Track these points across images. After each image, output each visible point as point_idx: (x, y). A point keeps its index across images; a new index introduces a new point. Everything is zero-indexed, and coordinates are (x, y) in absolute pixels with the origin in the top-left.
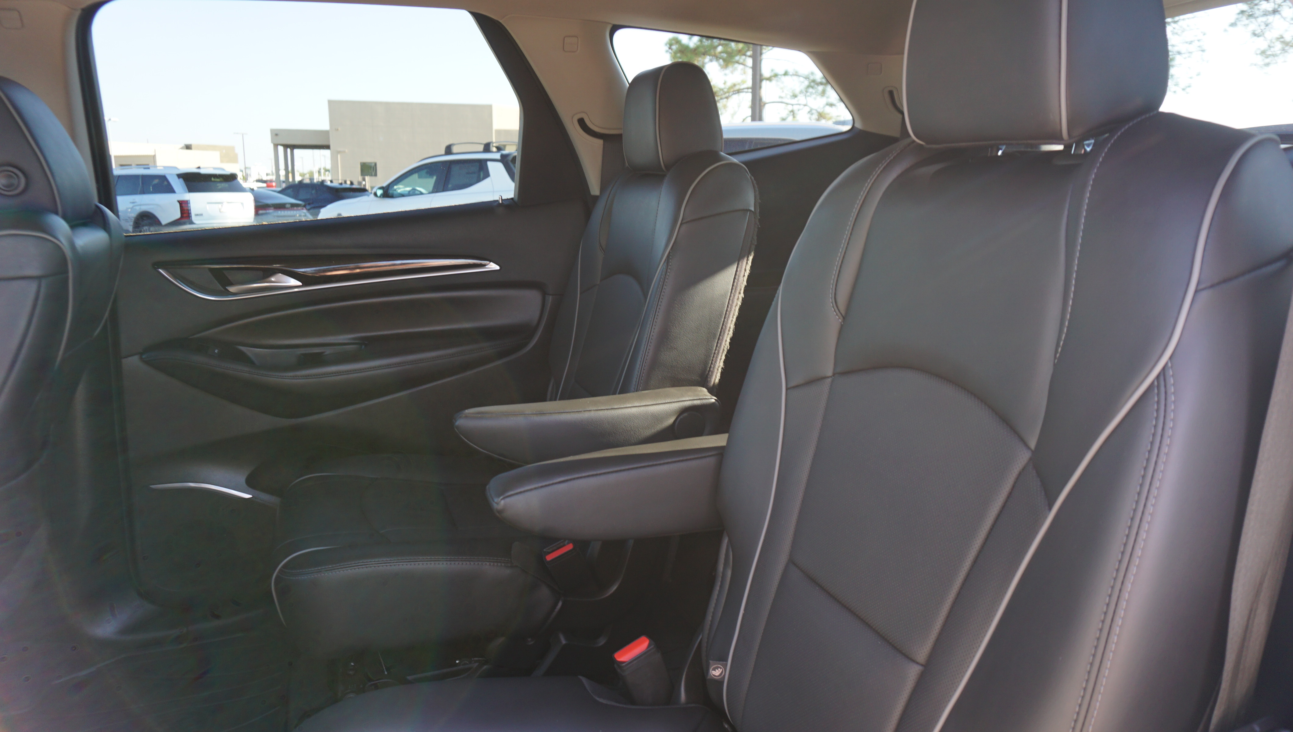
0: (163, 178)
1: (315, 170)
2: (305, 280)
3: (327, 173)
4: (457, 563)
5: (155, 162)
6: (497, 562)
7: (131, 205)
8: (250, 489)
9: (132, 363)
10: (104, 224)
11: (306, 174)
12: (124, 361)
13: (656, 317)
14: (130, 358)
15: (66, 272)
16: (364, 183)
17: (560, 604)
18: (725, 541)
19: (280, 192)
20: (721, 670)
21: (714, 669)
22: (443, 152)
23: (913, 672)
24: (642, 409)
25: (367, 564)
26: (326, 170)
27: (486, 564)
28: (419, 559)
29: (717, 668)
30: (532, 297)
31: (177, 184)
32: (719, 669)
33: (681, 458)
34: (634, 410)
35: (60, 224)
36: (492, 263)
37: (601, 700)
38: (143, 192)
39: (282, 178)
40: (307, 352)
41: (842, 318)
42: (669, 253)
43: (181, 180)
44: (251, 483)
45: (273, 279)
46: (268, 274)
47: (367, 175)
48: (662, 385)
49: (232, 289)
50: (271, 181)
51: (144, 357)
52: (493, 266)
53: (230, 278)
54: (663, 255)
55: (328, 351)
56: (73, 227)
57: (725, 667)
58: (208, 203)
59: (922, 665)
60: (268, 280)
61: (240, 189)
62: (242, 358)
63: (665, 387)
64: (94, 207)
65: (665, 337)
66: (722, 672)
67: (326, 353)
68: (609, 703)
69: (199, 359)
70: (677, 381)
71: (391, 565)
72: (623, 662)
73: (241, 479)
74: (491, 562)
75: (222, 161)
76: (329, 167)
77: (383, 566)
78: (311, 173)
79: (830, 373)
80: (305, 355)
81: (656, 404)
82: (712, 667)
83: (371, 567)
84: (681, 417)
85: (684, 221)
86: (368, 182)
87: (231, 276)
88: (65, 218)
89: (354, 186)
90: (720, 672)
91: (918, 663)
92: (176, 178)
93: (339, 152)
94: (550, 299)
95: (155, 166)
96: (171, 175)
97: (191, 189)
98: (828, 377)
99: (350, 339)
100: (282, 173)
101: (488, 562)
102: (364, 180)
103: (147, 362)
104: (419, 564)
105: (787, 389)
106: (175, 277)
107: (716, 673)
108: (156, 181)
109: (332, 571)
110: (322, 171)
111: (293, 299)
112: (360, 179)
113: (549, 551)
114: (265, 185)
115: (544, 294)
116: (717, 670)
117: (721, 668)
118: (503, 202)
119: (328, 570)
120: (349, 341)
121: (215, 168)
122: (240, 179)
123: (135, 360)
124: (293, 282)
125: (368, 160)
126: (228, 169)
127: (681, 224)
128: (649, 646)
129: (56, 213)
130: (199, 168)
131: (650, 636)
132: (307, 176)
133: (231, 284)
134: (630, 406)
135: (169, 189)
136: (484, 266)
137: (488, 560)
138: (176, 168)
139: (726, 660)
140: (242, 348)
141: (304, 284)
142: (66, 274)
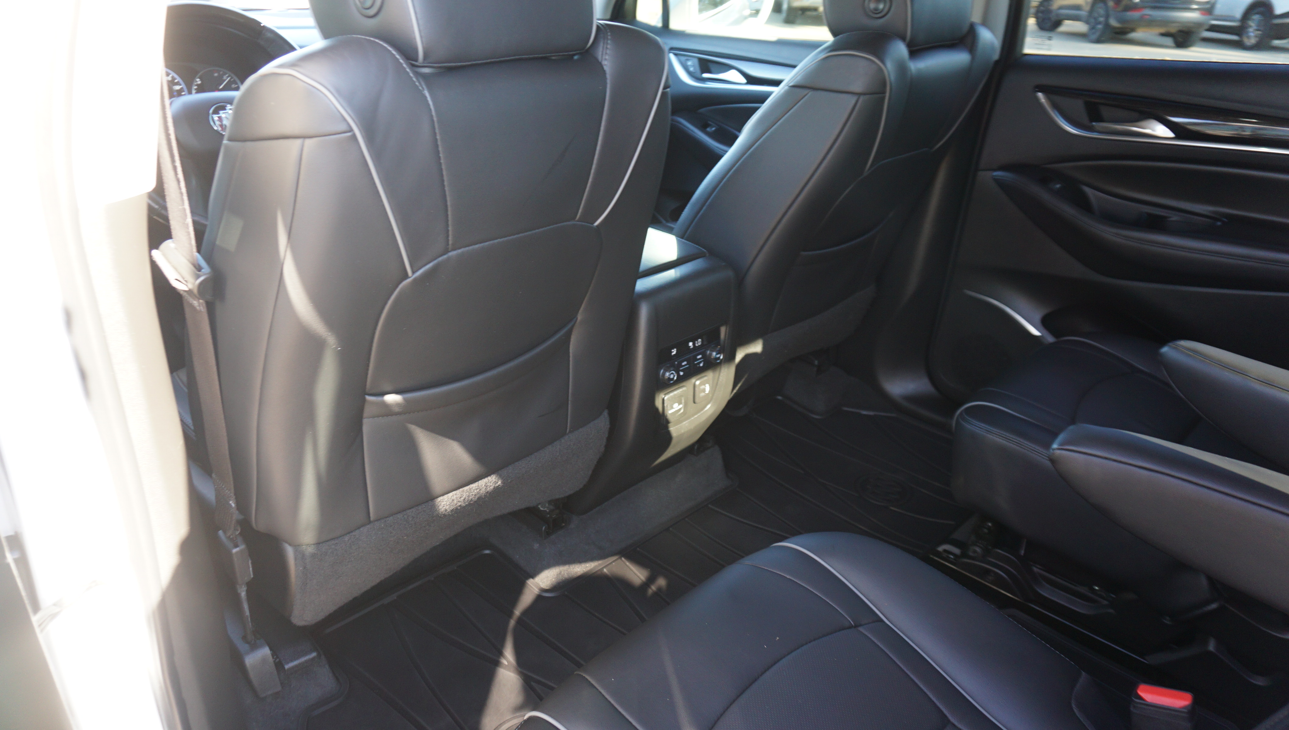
2: (1180, 131)
8: (1042, 328)
9: (985, 177)
10: (971, 47)
12: (980, 173)
14: (984, 172)
15: (884, 92)
35: (900, 49)
40: (1153, 213)
44: (1046, 323)
45: (1147, 126)
46: (1142, 117)
49: (1099, 126)
51: (994, 174)
53: (1103, 114)
55: (1175, 217)
60: (1139, 123)
62: (1084, 204)
67: (1171, 219)
69: (1036, 189)
73: (1038, 317)
87: (1104, 111)
88: (910, 42)
99: (1208, 211)
103: (995, 179)
111: (1157, 152)
120: (1206, 213)
123: (988, 174)
124: (1167, 133)
129: (902, 39)
133: (1101, 119)
140: (1087, 190)
141: (1178, 137)
142: (881, 95)
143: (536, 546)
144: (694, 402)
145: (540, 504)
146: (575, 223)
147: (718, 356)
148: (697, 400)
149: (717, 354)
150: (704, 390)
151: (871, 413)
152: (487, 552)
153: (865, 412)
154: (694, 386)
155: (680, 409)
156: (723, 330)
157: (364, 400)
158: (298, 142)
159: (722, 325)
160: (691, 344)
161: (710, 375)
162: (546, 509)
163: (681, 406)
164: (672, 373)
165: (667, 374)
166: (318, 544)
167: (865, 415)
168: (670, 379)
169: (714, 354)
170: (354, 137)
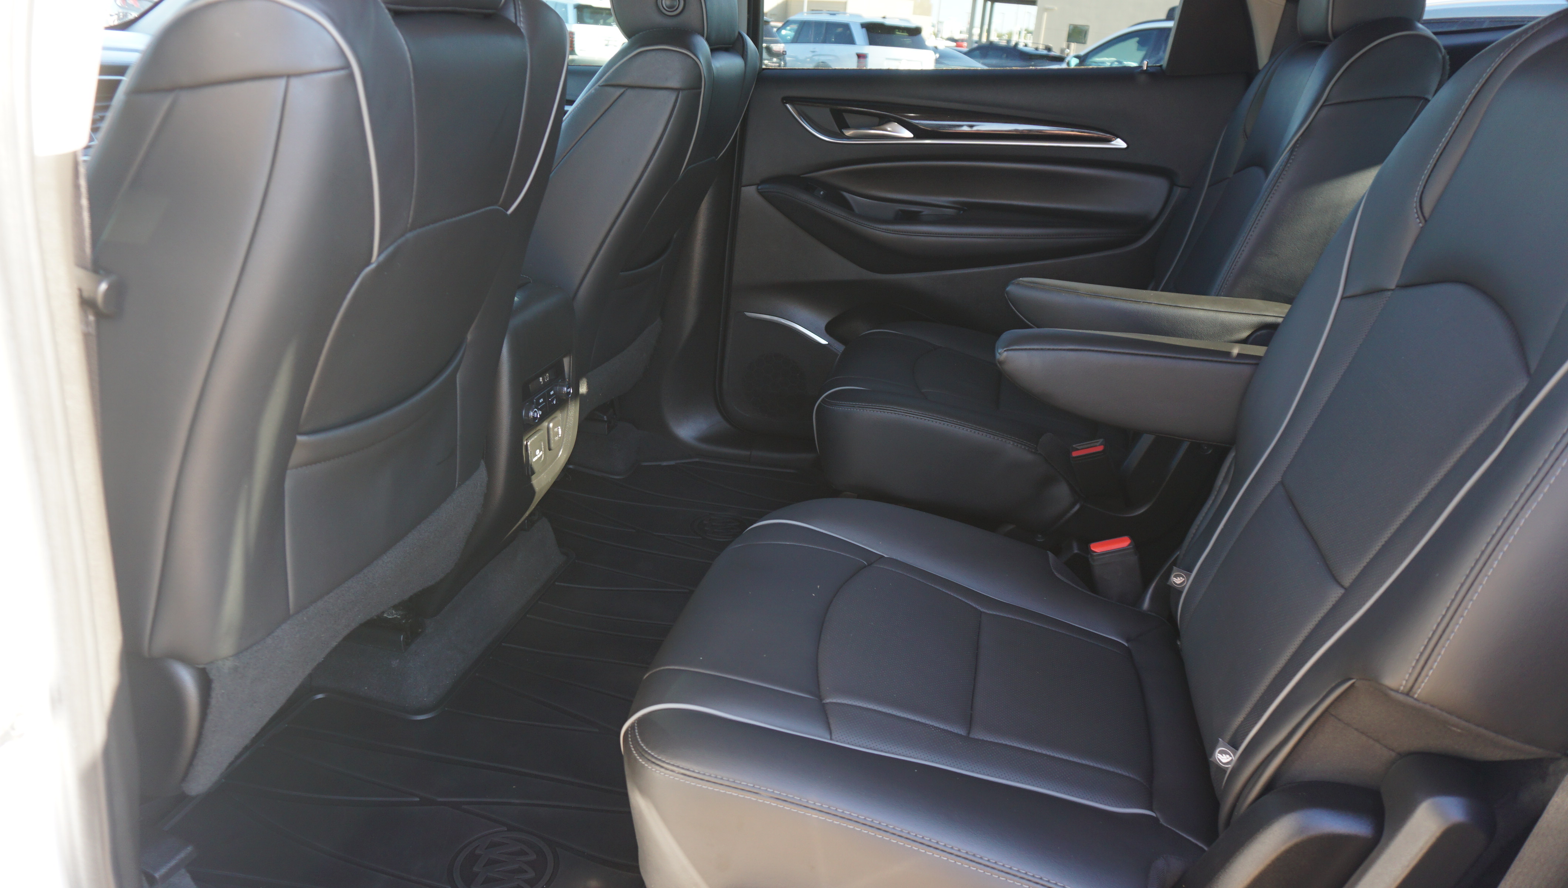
0: (846, 27)
1: (1016, 30)
2: (919, 133)
3: (1029, 35)
4: (981, 433)
5: (845, 8)
6: (1022, 444)
7: (810, 55)
8: (828, 336)
9: (749, 192)
10: (743, 52)
11: (1004, 35)
12: (743, 189)
13: (1260, 214)
14: (748, 188)
15: (700, 88)
16: (1068, 51)
17: (1077, 507)
18: (1232, 455)
19: (966, 54)
20: (1184, 579)
21: (1176, 576)
22: (1164, 16)
23: (1336, 593)
24: (1212, 314)
25: (896, 411)
26: (1029, 32)
27: (1010, 443)
28: (946, 419)
29: (1179, 576)
30: (1158, 186)
31: (859, 35)
32: (1181, 578)
33: (1210, 358)
34: (1201, 313)
35: (702, 45)
36: (1119, 140)
37: (1059, 576)
38: (825, 41)
39: (976, 38)
40: (906, 209)
41: (1423, 221)
42: (1298, 140)
43: (864, 30)
44: (830, 330)
45: (889, 129)
46: (883, 121)
47: (1073, 42)
48: (1250, 294)
49: (849, 133)
50: (963, 41)
51: (759, 188)
52: (1120, 143)
53: (848, 121)
54: (1290, 141)
55: (926, 211)
56: (713, 50)
57: (1188, 577)
58: (887, 59)
59: (1345, 589)
60: (882, 127)
61: (921, 45)
62: (846, 206)
63: (1253, 298)
64: (737, 34)
65: (1266, 240)
66: (1184, 582)
67: (924, 213)
68: (1065, 580)
69: (804, 197)
70: (1269, 295)
71: (918, 418)
72: (1095, 552)
73: (822, 322)
74: (1015, 442)
75: (914, 13)
76: (1032, 27)
77: (910, 416)
78: (1010, 34)
79: (1393, 287)
80: (903, 211)
81: (1231, 312)
82: (1175, 574)
83: (899, 414)
84: (1258, 333)
85: (1327, 103)
86: (1074, 50)
87: (849, 118)
88: (708, 40)
89: (1052, 54)
90: (1182, 581)
91: (1342, 586)
92: (859, 27)
93: (1046, 10)
94: (1178, 192)
95: (845, 13)
96: (855, 23)
97: (872, 42)
98: (1389, 290)
99: (948, 202)
100: (976, 31)
101: (1012, 441)
102: (1068, 47)
103: (760, 193)
104: (944, 424)
105: (1342, 298)
106: (799, 114)
107: (1178, 581)
108: (840, 30)
109: (864, 409)
110: (1024, 33)
111: (901, 151)
112: (1064, 45)
113: (1078, 448)
114: (955, 44)
115: (1173, 184)
116: (1178, 578)
117: (1183, 577)
118: (1148, 68)
119: (860, 407)
120: (946, 204)
121: (901, 20)
122: (925, 34)
123: (753, 189)
124: (907, 134)
125: (1079, 22)
126: (913, 22)
127: (1322, 106)
128: (1129, 545)
129: (703, 36)
130: (884, 18)
131: (1132, 537)
132: (1006, 37)
133: (848, 127)
134: (1199, 308)
135: (850, 40)
136: (1108, 141)
137: (1013, 440)
138: (859, 16)
139: (1191, 571)
140: (845, 194)
141: (916, 137)
142: (699, 90)
143: (395, 663)
144: (550, 449)
145: (383, 612)
146: (497, 207)
147: (569, 390)
148: (552, 446)
149: (567, 389)
150: (557, 433)
151: (672, 463)
152: (320, 696)
153: (665, 464)
154: (548, 428)
155: (541, 456)
156: (566, 361)
157: (294, 441)
158: (282, 82)
159: (565, 356)
160: (541, 379)
161: (559, 415)
162: (395, 616)
163: (541, 453)
164: (536, 411)
165: (531, 414)
166: (237, 655)
167: (665, 466)
168: (535, 418)
169: (565, 389)
170: (351, 76)
